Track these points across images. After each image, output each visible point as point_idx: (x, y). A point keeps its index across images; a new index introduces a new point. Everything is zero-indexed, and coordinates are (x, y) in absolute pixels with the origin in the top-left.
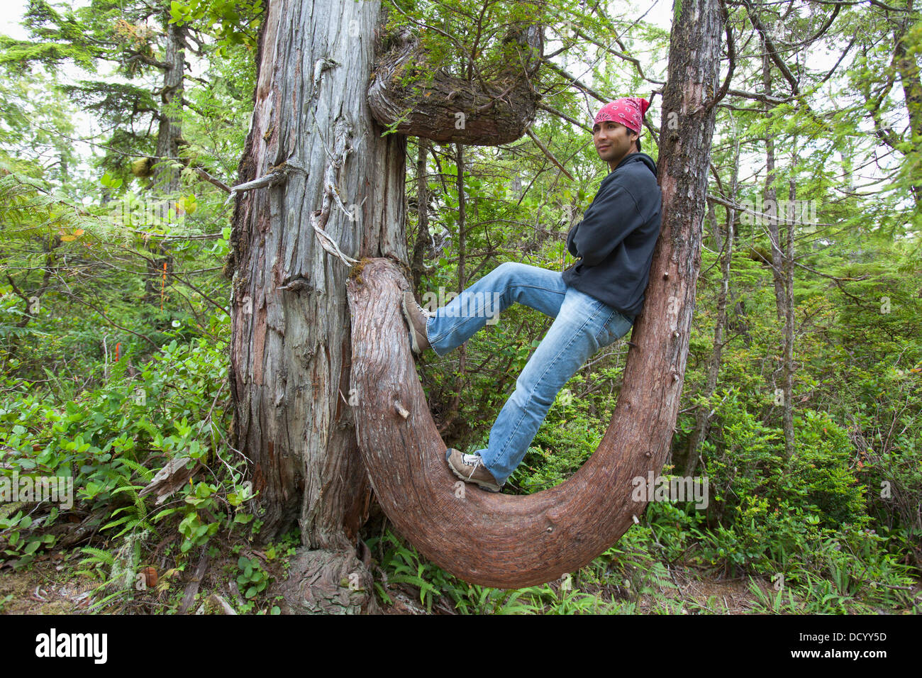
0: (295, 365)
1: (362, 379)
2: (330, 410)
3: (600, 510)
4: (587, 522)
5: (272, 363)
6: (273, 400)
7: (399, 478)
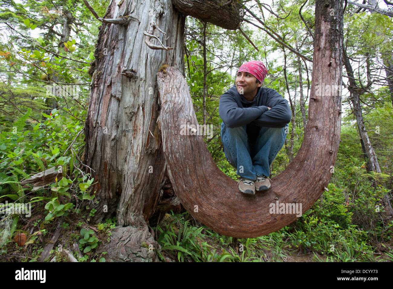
0: (124, 118)
1: (170, 111)
2: (142, 142)
3: (307, 184)
4: (299, 192)
5: (112, 115)
6: (110, 136)
7: (188, 171)
